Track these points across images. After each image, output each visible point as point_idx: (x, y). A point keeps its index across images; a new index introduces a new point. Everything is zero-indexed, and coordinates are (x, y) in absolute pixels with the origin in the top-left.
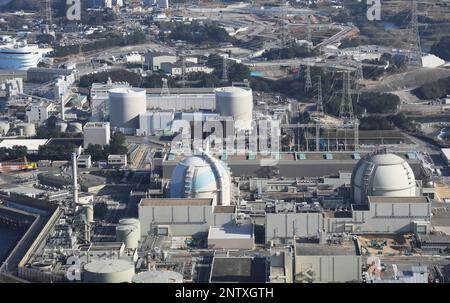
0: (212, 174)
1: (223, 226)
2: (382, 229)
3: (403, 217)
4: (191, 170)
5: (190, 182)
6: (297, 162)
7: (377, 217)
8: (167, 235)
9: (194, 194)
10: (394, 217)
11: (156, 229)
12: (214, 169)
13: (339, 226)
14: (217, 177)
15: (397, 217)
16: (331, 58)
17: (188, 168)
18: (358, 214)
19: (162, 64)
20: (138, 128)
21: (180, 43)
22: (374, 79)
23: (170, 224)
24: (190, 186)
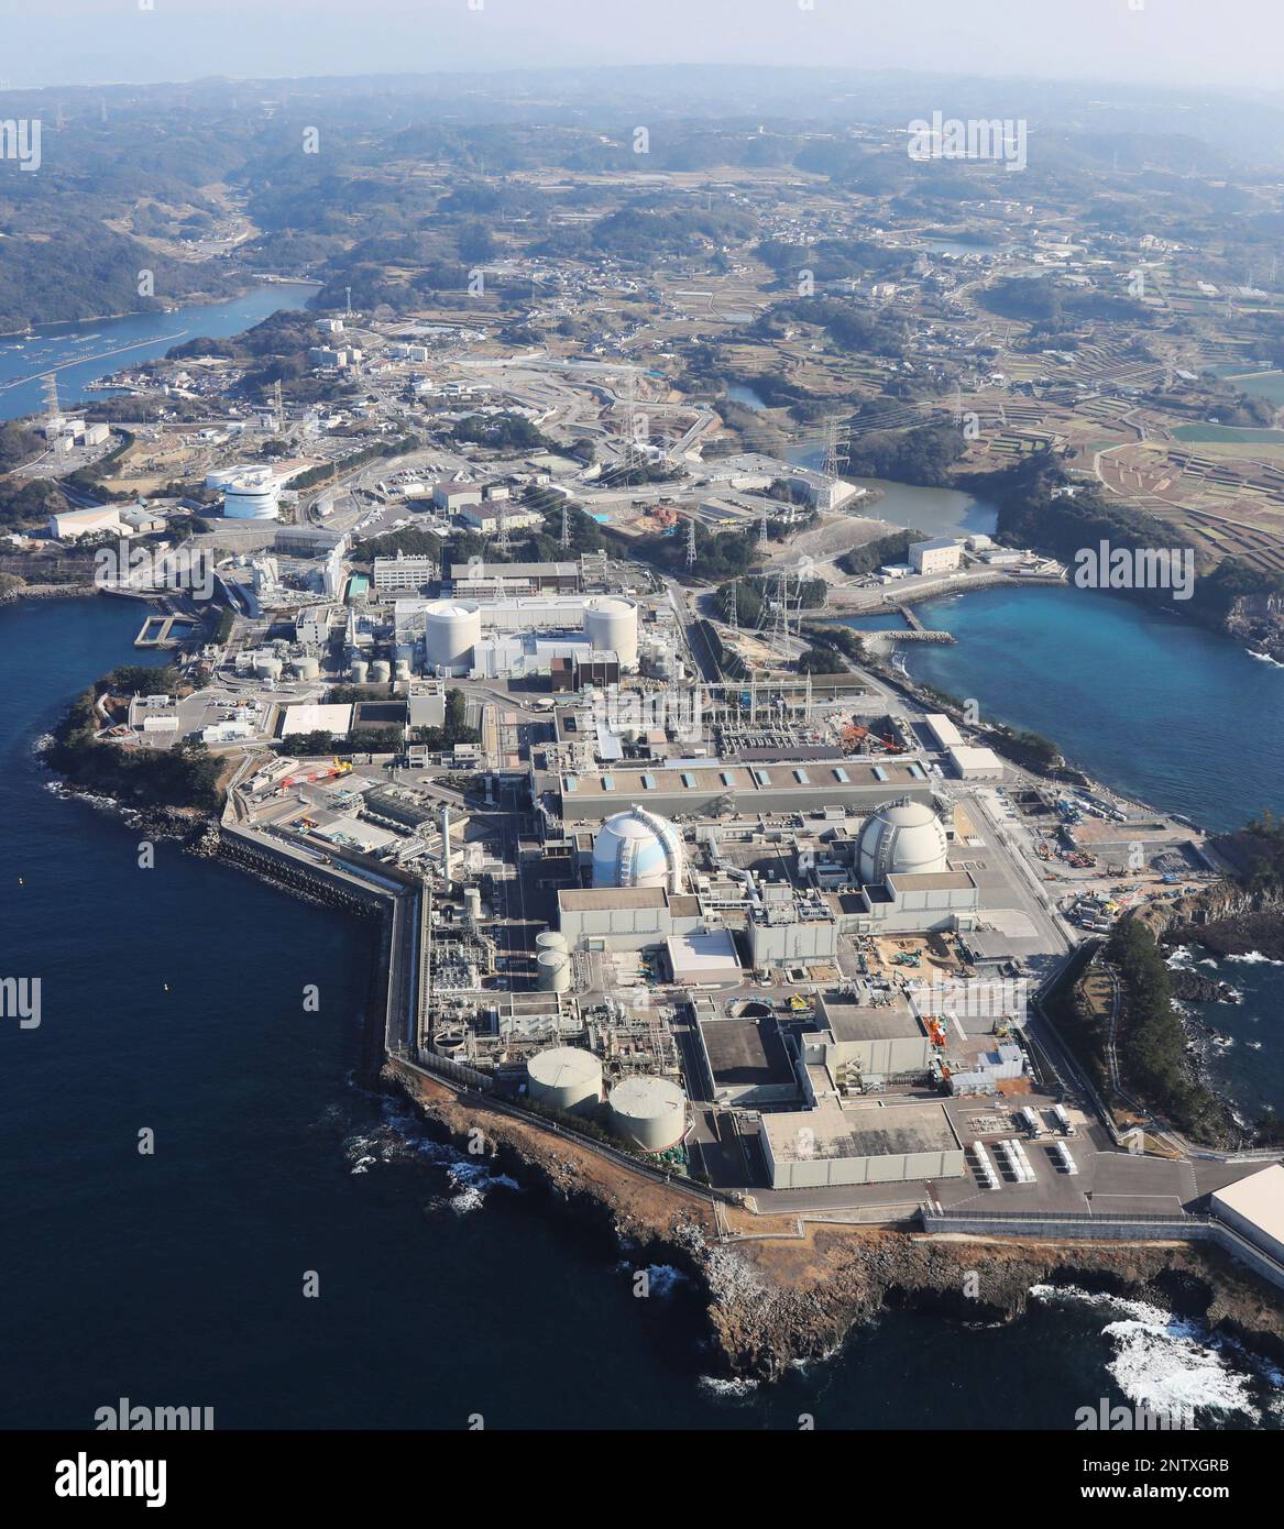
0: (660, 848)
1: (688, 935)
2: (910, 926)
3: (939, 909)
4: (629, 844)
5: (629, 863)
6: (761, 792)
7: (904, 911)
8: (603, 950)
9: (634, 878)
10: (927, 909)
11: (586, 943)
12: (662, 840)
13: (850, 925)
14: (668, 853)
15: (932, 909)
16: (700, 484)
17: (623, 840)
18: (877, 908)
19: (463, 506)
20: (473, 666)
21: (469, 447)
22: (781, 542)
23: (606, 934)
24: (629, 870)
